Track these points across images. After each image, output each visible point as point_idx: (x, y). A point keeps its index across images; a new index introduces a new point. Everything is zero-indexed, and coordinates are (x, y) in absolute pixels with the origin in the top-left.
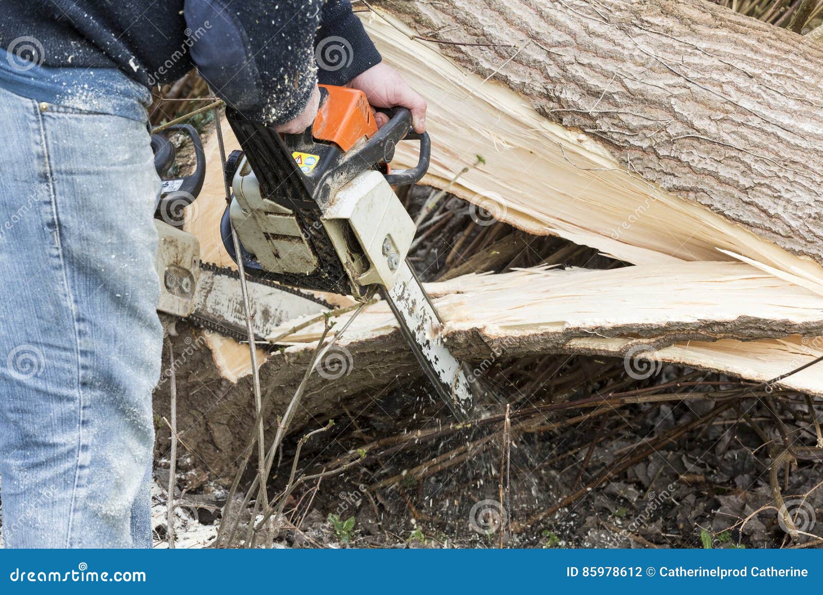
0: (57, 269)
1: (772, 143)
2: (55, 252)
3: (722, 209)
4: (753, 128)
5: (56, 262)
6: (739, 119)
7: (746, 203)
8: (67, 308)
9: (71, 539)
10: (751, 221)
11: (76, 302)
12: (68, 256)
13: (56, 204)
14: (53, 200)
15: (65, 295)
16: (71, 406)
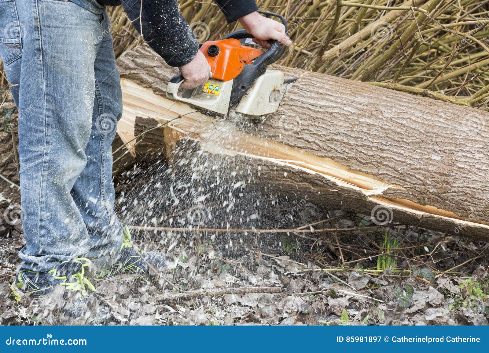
0: (39, 70)
1: (307, 111)
2: (39, 62)
3: (288, 142)
4: (297, 106)
5: (39, 67)
6: (291, 103)
7: (299, 138)
8: (42, 88)
9: (42, 194)
10: (301, 146)
11: (47, 86)
12: (44, 64)
13: (41, 40)
14: (40, 39)
15: (42, 83)
16: (41, 134)
